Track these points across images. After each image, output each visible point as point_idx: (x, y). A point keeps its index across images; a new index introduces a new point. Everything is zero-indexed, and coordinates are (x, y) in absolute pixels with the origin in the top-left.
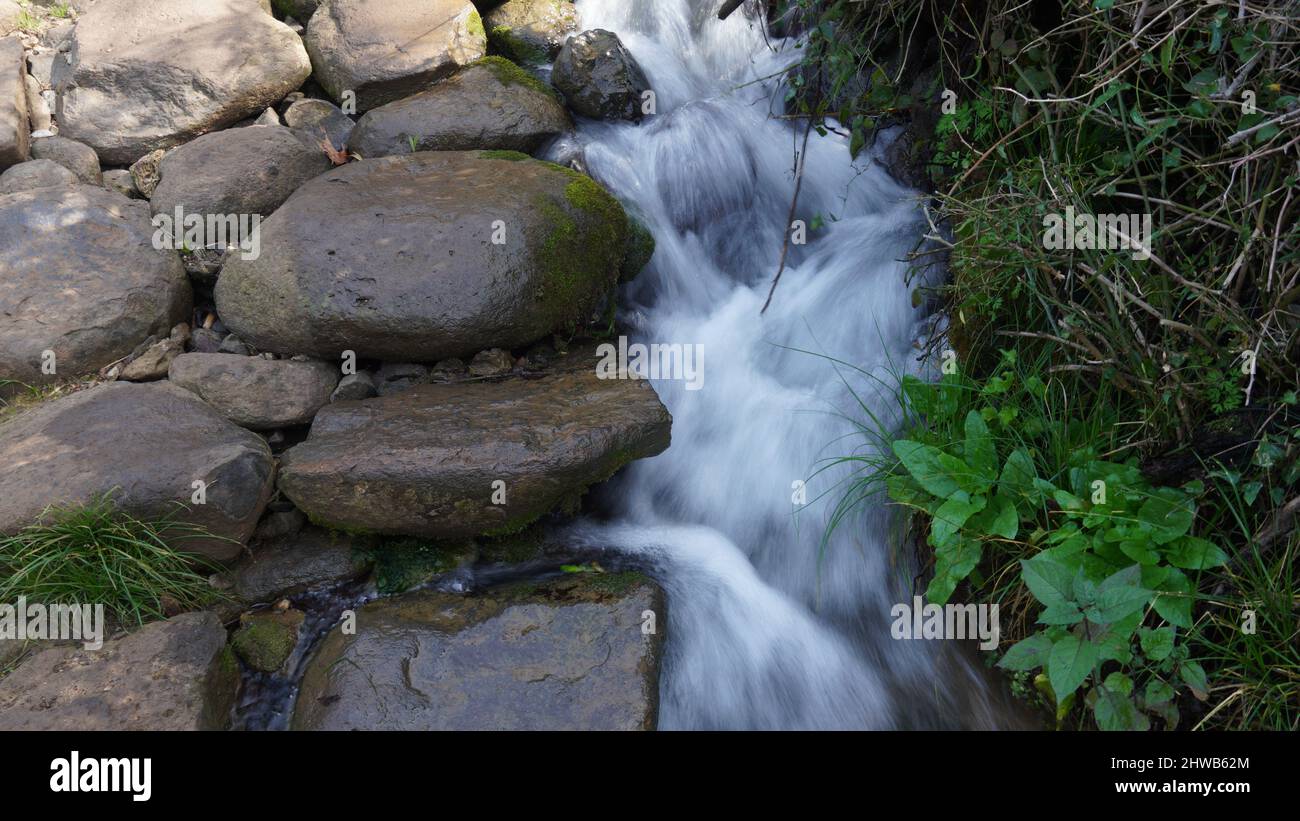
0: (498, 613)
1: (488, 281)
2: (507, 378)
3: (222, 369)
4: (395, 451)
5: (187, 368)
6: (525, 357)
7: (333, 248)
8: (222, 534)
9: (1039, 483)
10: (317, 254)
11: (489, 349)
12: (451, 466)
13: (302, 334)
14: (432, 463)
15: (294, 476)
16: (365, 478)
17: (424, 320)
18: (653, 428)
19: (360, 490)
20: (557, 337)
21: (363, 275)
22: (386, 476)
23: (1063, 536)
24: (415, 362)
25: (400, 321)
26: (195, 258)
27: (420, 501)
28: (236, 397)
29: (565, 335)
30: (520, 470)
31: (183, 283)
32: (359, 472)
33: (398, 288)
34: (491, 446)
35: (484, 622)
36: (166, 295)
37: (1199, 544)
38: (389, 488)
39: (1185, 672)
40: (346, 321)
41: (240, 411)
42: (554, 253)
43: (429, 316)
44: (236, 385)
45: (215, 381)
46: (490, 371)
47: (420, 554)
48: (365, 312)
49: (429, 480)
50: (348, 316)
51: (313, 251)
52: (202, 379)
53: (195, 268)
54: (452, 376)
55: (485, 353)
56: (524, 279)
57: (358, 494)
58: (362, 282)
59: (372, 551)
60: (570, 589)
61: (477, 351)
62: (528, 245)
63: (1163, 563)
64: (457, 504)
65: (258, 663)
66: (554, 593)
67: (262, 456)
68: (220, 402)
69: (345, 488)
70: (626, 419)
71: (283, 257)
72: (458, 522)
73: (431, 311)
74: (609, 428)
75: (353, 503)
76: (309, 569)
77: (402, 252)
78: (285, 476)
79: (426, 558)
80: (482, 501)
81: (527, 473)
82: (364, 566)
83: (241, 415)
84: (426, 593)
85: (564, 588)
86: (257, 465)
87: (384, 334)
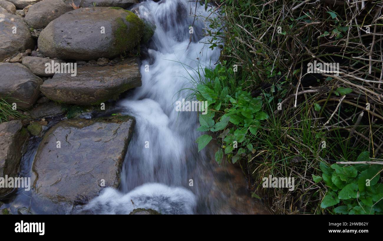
0: (92, 124)
1: (100, 39)
2: (106, 65)
3: (34, 60)
4: (67, 82)
5: (26, 60)
6: (112, 60)
7: (63, 30)
8: (24, 101)
9: (228, 96)
10: (58, 31)
11: (102, 58)
12: (80, 86)
13: (54, 52)
14: (76, 85)
15: (42, 87)
16: (59, 89)
17: (83, 49)
18: (135, 79)
19: (58, 92)
20: (121, 55)
21: (69, 37)
22: (64, 88)
23: (231, 110)
24: (83, 61)
25: (77, 49)
26: (34, 33)
27: (73, 95)
28: (37, 68)
29: (123, 55)
30: (97, 88)
31: (30, 39)
32: (58, 87)
33: (77, 41)
34: (92, 81)
35: (88, 126)
36: (24, 41)
37: (263, 114)
38: (65, 91)
39: (248, 146)
40: (64, 49)
41: (37, 71)
42: (119, 33)
43: (84, 48)
44: (37, 65)
45: (32, 63)
46: (102, 63)
47: (77, 109)
48: (69, 47)
49: (75, 89)
50: (64, 48)
51: (58, 30)
52: (29, 63)
53: (34, 35)
54: (93, 65)
55: (100, 59)
56: (111, 39)
57: (58, 93)
58: (69, 39)
59: (67, 108)
60: (112, 119)
61: (98, 58)
62: (112, 31)
63: (254, 118)
64: (82, 96)
65: (33, 133)
66: (108, 120)
67: (35, 82)
68: (33, 69)
69: (54, 91)
70: (128, 76)
71: (51, 32)
72: (83, 101)
73: (85, 47)
74: (123, 78)
75: (57, 95)
76: (50, 111)
77: (80, 32)
78: (41, 87)
79: (79, 110)
80: (88, 95)
81: (100, 89)
82: (65, 111)
83: (38, 72)
84: (77, 118)
85: (111, 119)
86: (32, 84)
87: (73, 53)
